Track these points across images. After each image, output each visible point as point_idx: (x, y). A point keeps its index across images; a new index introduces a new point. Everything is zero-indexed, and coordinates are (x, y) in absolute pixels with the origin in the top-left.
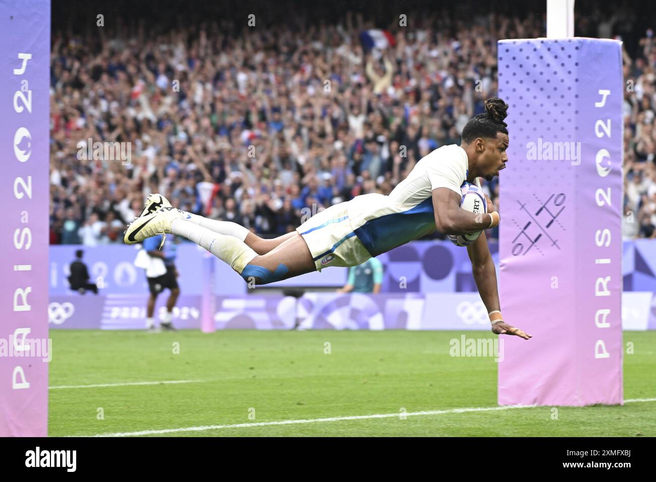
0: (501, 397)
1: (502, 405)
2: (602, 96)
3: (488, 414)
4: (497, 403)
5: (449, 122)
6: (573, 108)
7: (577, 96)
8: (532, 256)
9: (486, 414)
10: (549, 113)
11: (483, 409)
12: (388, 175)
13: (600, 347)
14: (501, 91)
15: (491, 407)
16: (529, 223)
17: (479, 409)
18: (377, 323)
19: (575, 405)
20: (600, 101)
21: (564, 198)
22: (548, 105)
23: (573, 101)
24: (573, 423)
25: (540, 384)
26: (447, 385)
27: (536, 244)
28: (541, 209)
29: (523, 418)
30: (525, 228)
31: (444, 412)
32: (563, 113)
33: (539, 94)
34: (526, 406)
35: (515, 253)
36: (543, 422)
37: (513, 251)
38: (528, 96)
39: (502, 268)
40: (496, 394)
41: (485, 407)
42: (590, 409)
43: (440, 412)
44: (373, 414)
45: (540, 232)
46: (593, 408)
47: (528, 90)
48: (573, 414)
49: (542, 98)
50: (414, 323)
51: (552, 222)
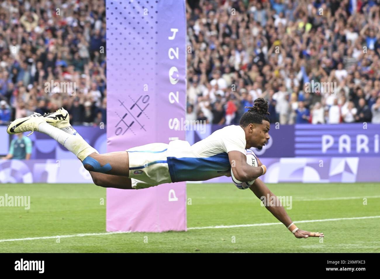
0: (108, 226)
1: (109, 231)
2: (173, 32)
3: (99, 237)
4: (105, 230)
5: (75, 49)
6: (154, 41)
7: (157, 33)
8: (128, 135)
9: (98, 237)
10: (139, 43)
11: (97, 234)
12: (35, 83)
13: (172, 194)
14: (108, 29)
15: (102, 232)
16: (126, 114)
17: (94, 234)
18: (28, 178)
19: (156, 231)
20: (172, 36)
21: (149, 98)
22: (138, 38)
23: (154, 35)
24: (154, 243)
25: (133, 218)
26: (74, 219)
27: (130, 128)
28: (134, 106)
29: (123, 240)
30: (124, 117)
31: (71, 236)
32: (148, 43)
33: (132, 31)
34: (124, 232)
35: (117, 134)
36: (135, 242)
37: (116, 132)
38: (126, 33)
39: (109, 143)
40: (105, 224)
41: (98, 233)
42: (166, 234)
43: (69, 236)
44: (25, 238)
45: (133, 120)
46: (168, 233)
47: (125, 28)
48: (155, 237)
49: (134, 34)
50: (52, 179)
51: (141, 113)
